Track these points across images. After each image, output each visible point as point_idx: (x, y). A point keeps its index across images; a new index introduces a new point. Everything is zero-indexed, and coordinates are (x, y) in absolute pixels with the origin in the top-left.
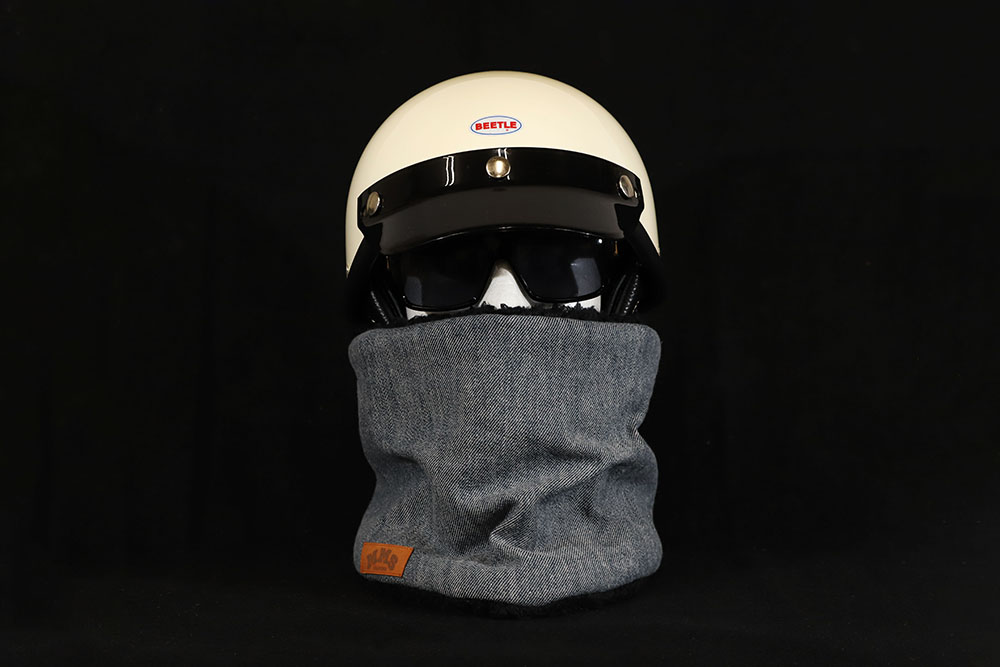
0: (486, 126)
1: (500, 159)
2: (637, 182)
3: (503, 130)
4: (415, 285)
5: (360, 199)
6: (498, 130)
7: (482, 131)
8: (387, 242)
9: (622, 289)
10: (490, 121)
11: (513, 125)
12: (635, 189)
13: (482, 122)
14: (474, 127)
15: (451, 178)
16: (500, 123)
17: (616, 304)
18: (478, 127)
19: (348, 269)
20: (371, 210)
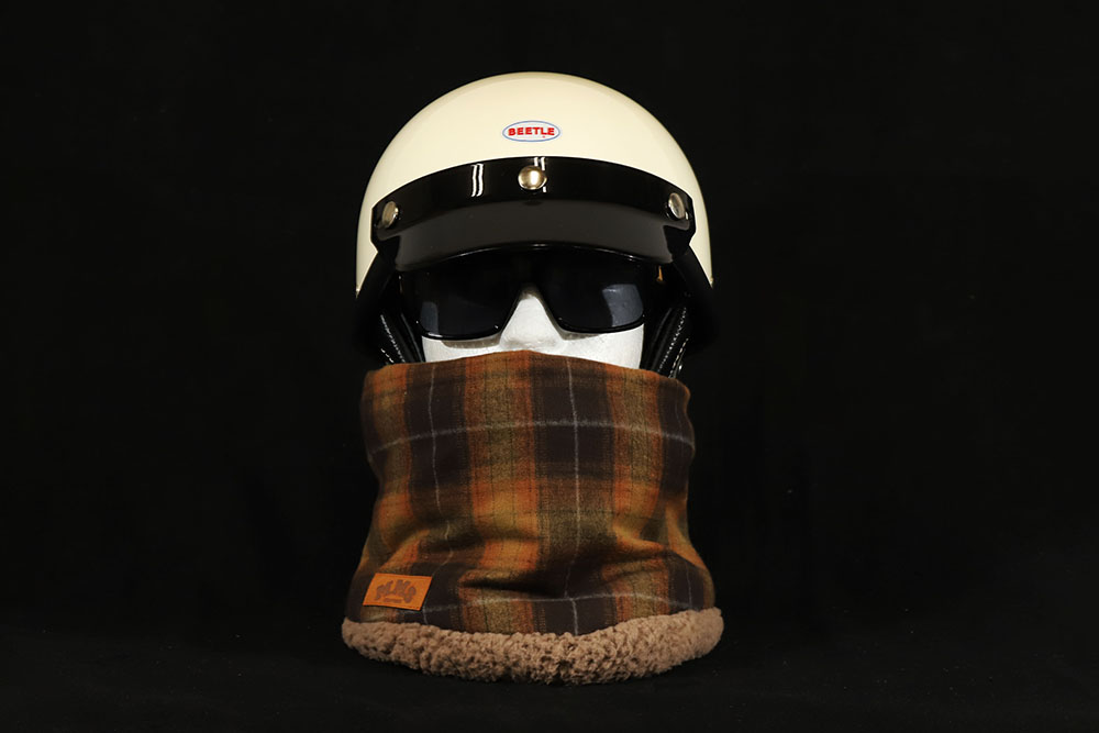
0: (520, 131)
1: (535, 169)
2: (689, 201)
3: (540, 136)
4: (431, 310)
5: (375, 209)
6: (533, 136)
7: (516, 136)
8: (403, 258)
9: (667, 322)
10: (525, 126)
11: (551, 131)
12: (686, 210)
13: (515, 127)
14: (507, 132)
15: (478, 187)
16: (536, 129)
17: (660, 338)
18: (512, 132)
19: (358, 290)
20: (387, 223)
